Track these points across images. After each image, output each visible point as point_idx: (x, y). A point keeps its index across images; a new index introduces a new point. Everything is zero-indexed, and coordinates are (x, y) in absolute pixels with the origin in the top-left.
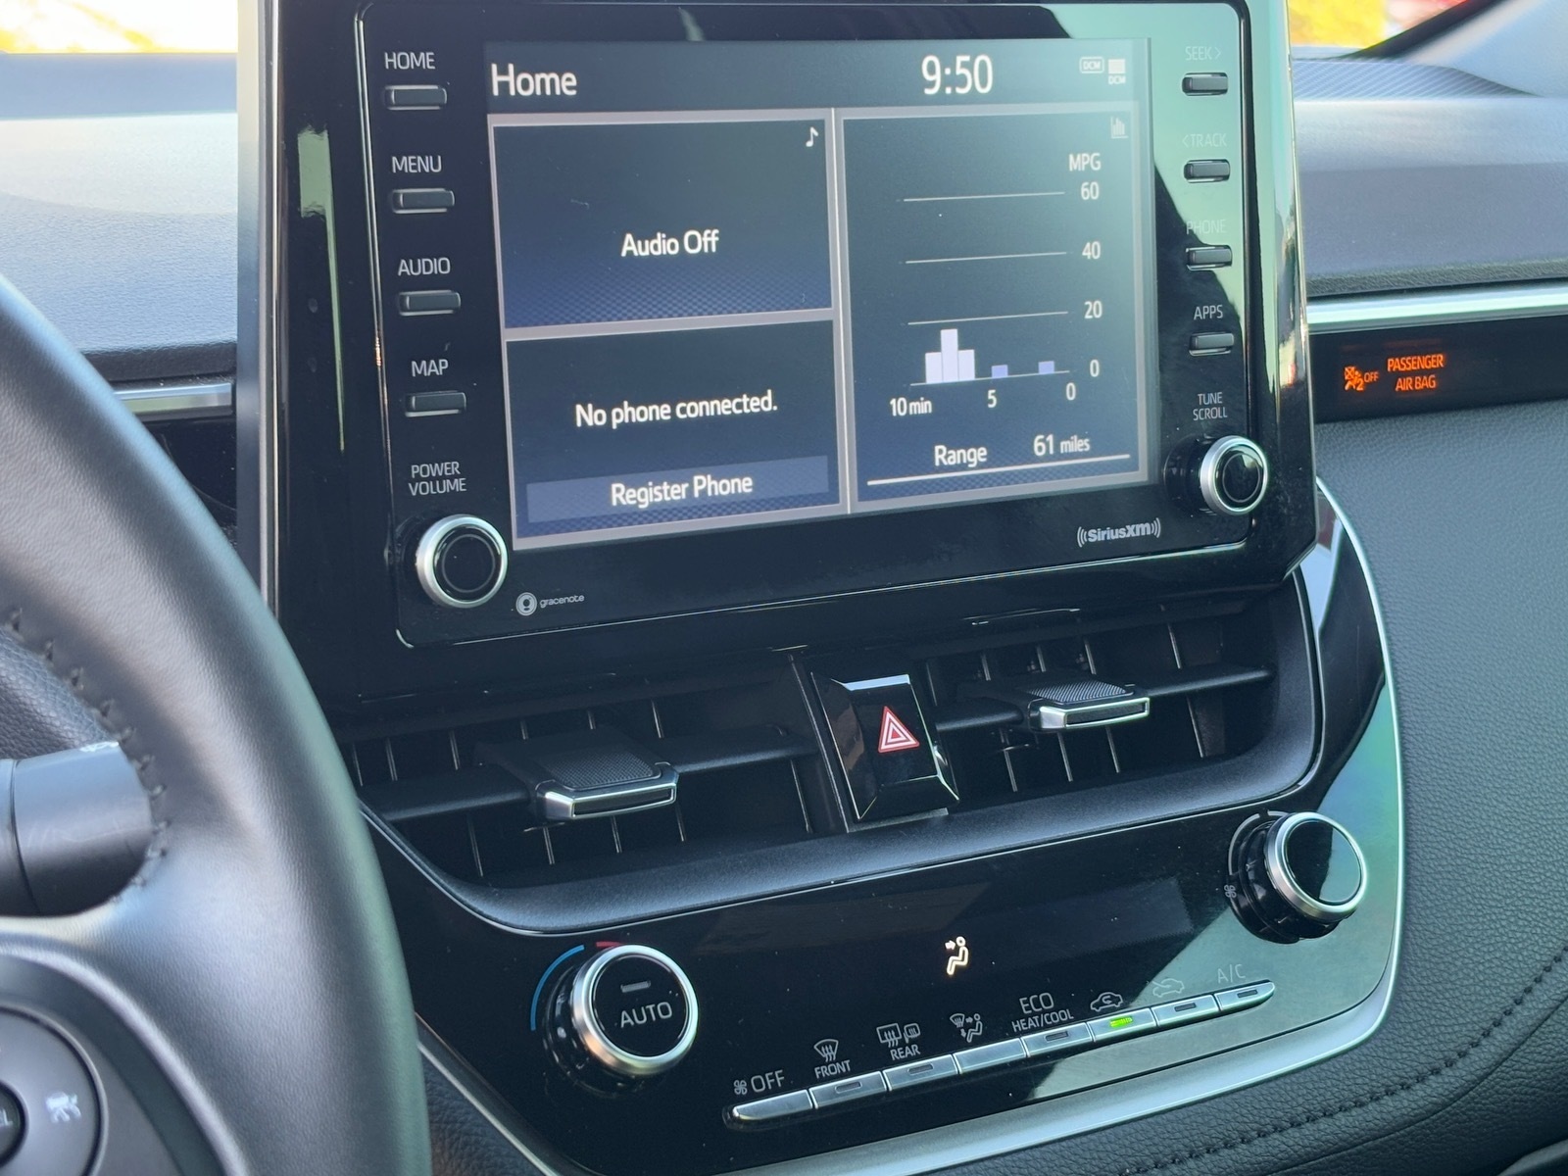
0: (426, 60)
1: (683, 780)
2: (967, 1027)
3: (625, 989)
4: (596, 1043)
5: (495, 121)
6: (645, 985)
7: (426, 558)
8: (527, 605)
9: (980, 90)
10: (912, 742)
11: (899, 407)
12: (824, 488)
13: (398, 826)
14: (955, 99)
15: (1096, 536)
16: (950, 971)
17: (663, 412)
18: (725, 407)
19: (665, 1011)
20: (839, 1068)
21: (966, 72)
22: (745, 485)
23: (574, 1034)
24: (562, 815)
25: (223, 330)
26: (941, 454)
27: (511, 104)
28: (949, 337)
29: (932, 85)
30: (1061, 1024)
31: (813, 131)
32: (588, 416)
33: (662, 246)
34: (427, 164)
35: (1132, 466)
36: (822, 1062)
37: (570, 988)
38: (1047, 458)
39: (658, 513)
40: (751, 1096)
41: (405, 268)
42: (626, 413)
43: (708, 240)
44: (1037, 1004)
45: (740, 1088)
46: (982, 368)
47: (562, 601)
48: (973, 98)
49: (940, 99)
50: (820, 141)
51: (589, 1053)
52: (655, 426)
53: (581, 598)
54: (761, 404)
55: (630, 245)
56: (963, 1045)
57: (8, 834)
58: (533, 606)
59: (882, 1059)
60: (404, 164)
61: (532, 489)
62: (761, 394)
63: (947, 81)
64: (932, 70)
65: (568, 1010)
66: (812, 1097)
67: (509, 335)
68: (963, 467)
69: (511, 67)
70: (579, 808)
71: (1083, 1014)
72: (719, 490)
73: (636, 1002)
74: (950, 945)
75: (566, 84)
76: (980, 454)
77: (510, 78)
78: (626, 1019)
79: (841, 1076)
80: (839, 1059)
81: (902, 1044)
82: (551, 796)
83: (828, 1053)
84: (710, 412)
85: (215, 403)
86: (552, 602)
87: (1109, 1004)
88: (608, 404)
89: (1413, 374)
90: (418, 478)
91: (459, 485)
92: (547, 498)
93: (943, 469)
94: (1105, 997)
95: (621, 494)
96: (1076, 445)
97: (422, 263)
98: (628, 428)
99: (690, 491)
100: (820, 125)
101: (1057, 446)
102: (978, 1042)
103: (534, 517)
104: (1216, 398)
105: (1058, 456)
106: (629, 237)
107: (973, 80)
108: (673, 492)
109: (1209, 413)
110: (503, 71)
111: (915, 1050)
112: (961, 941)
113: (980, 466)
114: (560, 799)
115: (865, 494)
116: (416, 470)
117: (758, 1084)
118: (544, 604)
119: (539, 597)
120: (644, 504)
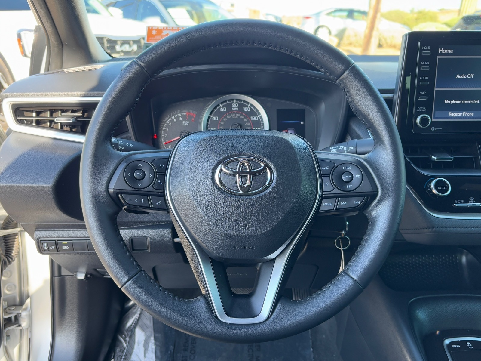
0: (429, 48)
1: (454, 158)
3: (439, 184)
4: (434, 191)
5: (438, 57)
6: (443, 184)
7: (418, 120)
8: (433, 129)
13: (409, 158)
17: (460, 102)
18: (471, 102)
19: (445, 188)
22: (472, 114)
23: (431, 190)
24: (434, 160)
25: (393, 87)
27: (442, 54)
32: (447, 102)
33: (464, 76)
34: (427, 63)
36: (471, 201)
37: (431, 183)
39: (456, 117)
40: (458, 203)
41: (421, 78)
42: (453, 102)
43: (472, 76)
45: (456, 202)
47: (438, 129)
51: (433, 192)
52: (458, 104)
53: (442, 129)
54: (477, 102)
55: (458, 76)
57: (355, 148)
58: (434, 129)
60: (423, 63)
61: (436, 112)
62: (477, 100)
65: (430, 186)
66: (468, 205)
67: (436, 89)
69: (442, 49)
70: (437, 159)
72: (467, 115)
73: (441, 186)
75: (451, 51)
77: (442, 50)
78: (439, 188)
79: (474, 203)
80: (473, 201)
82: (432, 157)
83: (472, 200)
84: (468, 103)
85: (391, 97)
86: (437, 129)
88: (450, 100)
90: (419, 109)
91: (425, 110)
92: (438, 114)
95: (451, 114)
97: (424, 78)
98: (453, 104)
99: (462, 114)
103: (436, 116)
108: (460, 114)
110: (441, 49)
114: (434, 158)
116: (418, 107)
117: (459, 202)
118: (436, 129)
119: (435, 128)
120: (454, 116)
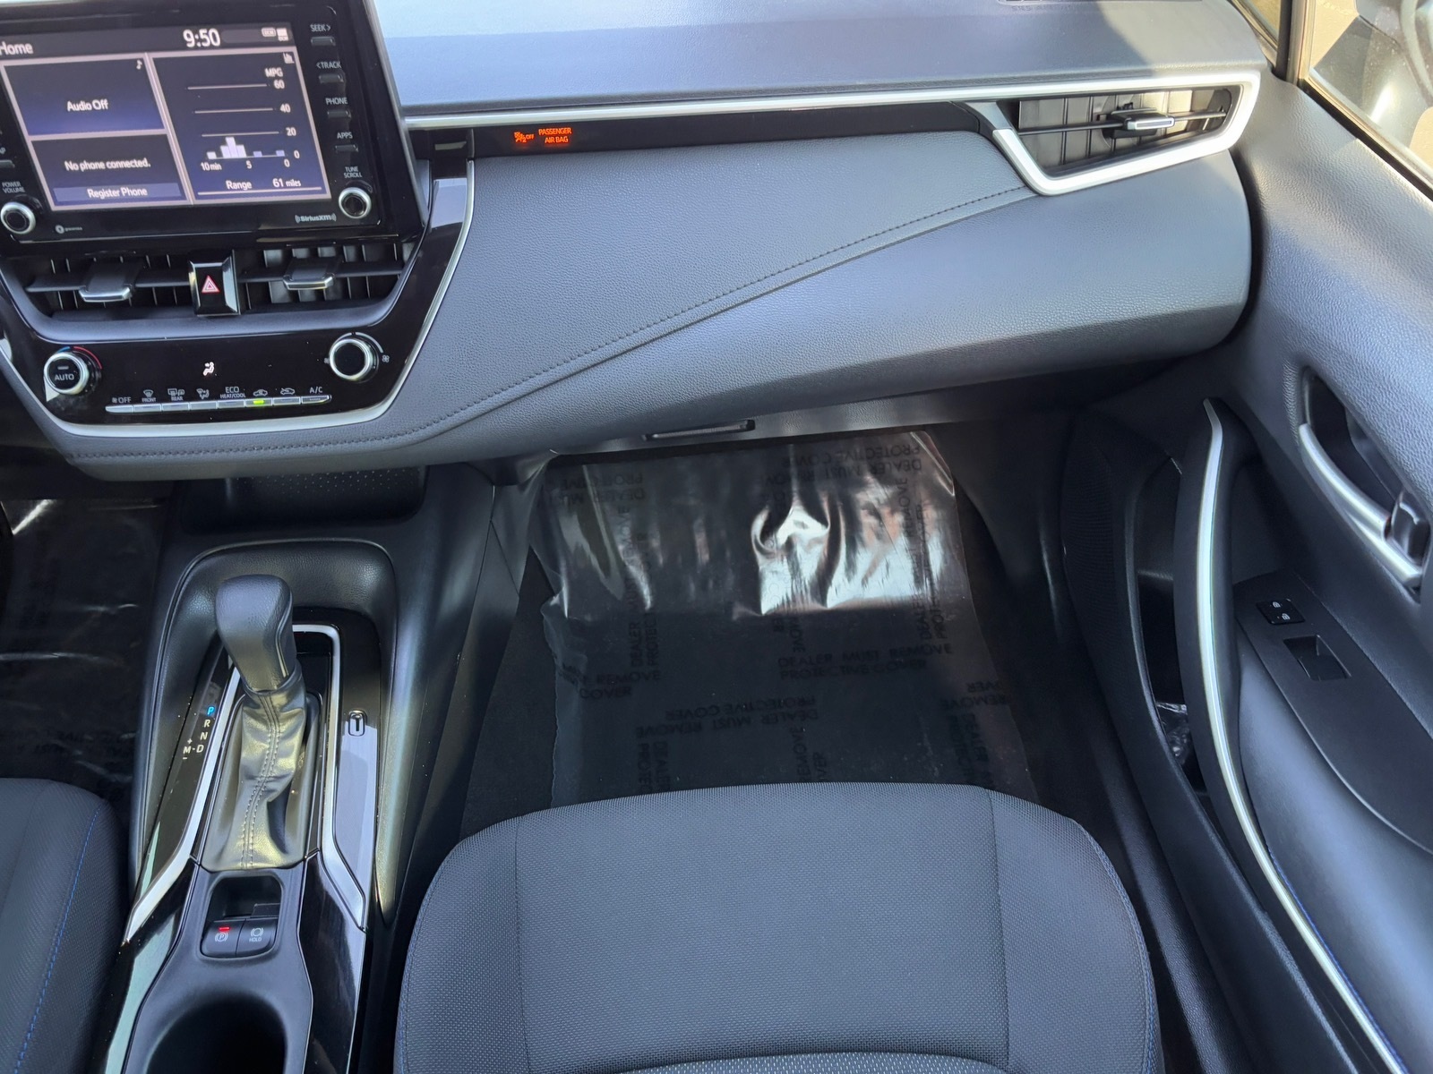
2: (203, 394)
3: (61, 368)
6: (69, 368)
8: (60, 229)
9: (214, 43)
10: (216, 290)
11: (205, 166)
12: (179, 195)
14: (203, 48)
15: (304, 219)
16: (205, 373)
17: (101, 165)
18: (127, 164)
19: (73, 377)
20: (151, 400)
21: (206, 37)
22: (144, 192)
24: (84, 300)
26: (229, 184)
28: (231, 141)
29: (190, 42)
30: (240, 398)
31: (139, 63)
32: (70, 166)
33: (83, 106)
35: (323, 191)
36: (145, 397)
38: (280, 187)
39: (107, 200)
40: (118, 404)
42: (85, 166)
43: (103, 104)
44: (232, 390)
45: (114, 400)
46: (249, 152)
47: (73, 229)
48: (212, 47)
49: (196, 48)
50: (143, 66)
52: (98, 171)
53: (81, 229)
54: (144, 163)
55: (70, 106)
56: (199, 399)
58: (62, 230)
59: (168, 399)
61: (55, 191)
62: (142, 159)
63: (196, 41)
64: (188, 36)
67: (29, 138)
68: (241, 189)
70: (88, 299)
71: (250, 396)
72: (133, 193)
73: (62, 373)
74: (207, 365)
75: (28, 49)
76: (248, 185)
78: (57, 378)
79: (148, 403)
80: (153, 396)
81: (177, 396)
82: (81, 293)
83: (149, 394)
84: (122, 166)
86: (70, 229)
87: (261, 394)
88: (78, 161)
89: (554, 136)
90: (6, 187)
91: (22, 190)
92: (62, 194)
93: (231, 190)
94: (260, 392)
95: (92, 193)
96: (293, 183)
98: (88, 172)
99: (121, 193)
100: (142, 60)
101: (285, 184)
102: (206, 399)
104: (356, 169)
105: (285, 187)
106: (69, 103)
107: (209, 41)
108: (114, 193)
109: (352, 175)
111: (181, 398)
112: (212, 364)
113: (249, 189)
114: (83, 295)
115: (198, 197)
116: (4, 184)
117: (120, 401)
118: (67, 229)
119: (64, 227)
120: (103, 197)
